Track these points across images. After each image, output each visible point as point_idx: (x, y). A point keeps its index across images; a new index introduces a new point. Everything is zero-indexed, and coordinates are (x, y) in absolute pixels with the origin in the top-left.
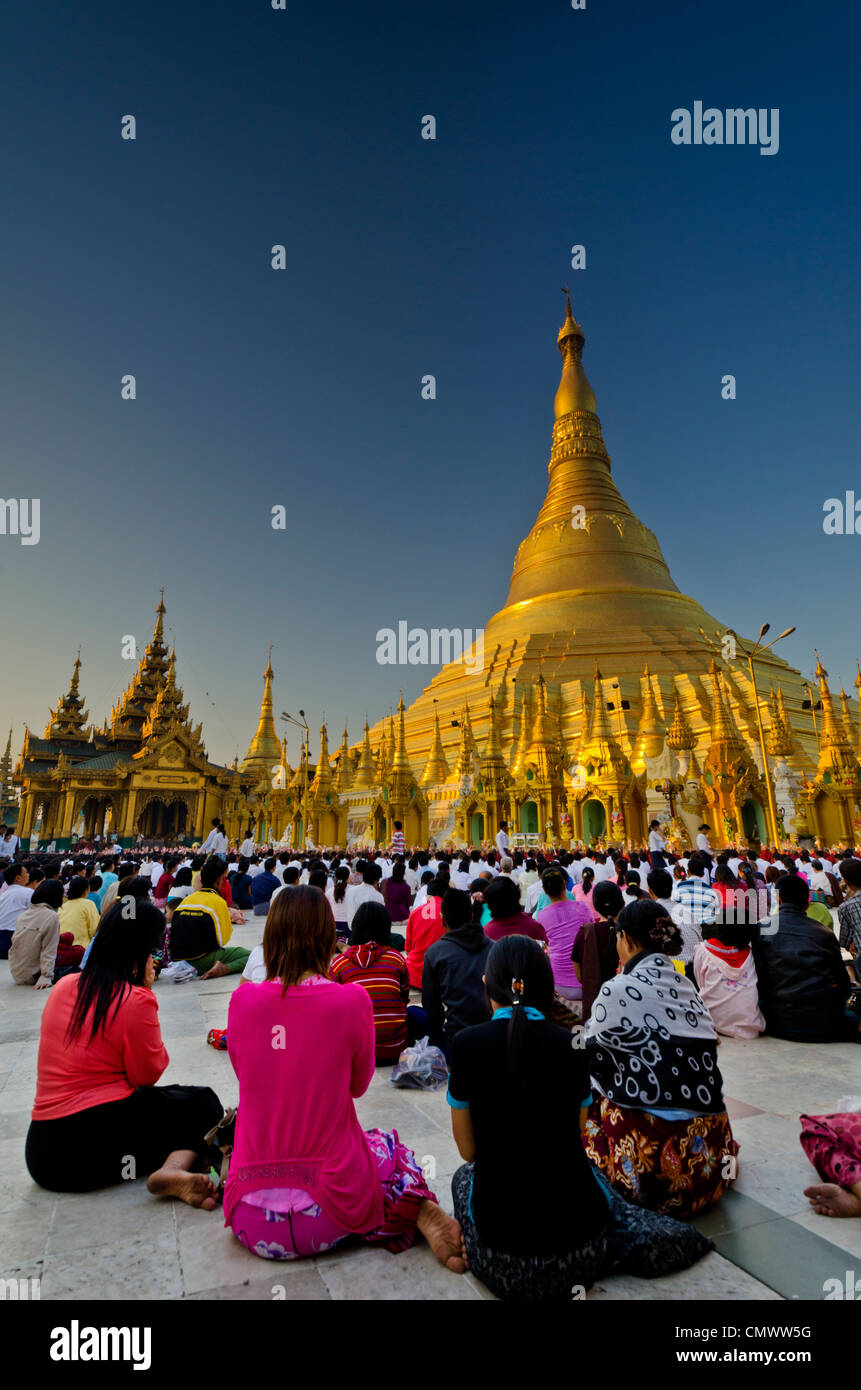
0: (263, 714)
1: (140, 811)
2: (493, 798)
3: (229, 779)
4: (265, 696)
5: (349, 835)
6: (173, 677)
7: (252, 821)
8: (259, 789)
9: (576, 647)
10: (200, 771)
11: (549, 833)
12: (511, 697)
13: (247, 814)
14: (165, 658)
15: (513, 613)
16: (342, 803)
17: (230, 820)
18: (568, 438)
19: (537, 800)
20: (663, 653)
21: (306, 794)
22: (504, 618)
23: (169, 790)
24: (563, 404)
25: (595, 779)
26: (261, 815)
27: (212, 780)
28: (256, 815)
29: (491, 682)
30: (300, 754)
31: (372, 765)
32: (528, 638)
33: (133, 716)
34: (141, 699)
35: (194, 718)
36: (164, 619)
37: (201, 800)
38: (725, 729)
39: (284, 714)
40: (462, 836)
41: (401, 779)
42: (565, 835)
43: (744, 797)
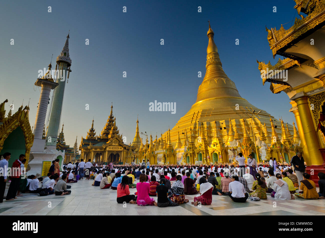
0: (137, 132)
1: (109, 156)
2: (192, 152)
3: (129, 148)
4: (137, 127)
5: (158, 161)
6: (115, 123)
7: (135, 158)
8: (136, 150)
9: (214, 112)
10: (122, 146)
11: (205, 161)
12: (197, 126)
13: (133, 156)
14: (113, 119)
15: (198, 104)
16: (156, 153)
17: (129, 158)
18: (211, 59)
19: (202, 153)
20: (236, 113)
21: (147, 152)
22: (196, 105)
23: (115, 151)
24: (209, 50)
25: (215, 148)
26: (137, 157)
27: (125, 148)
28: (136, 157)
29: (193, 122)
30: (146, 142)
31: (163, 144)
32: (202, 111)
33: (106, 133)
34: (108, 129)
35: (120, 133)
36: (113, 110)
37: (122, 153)
38: (247, 135)
39: (142, 132)
40: (184, 161)
41: (170, 147)
42: (208, 161)
43: (251, 152)
